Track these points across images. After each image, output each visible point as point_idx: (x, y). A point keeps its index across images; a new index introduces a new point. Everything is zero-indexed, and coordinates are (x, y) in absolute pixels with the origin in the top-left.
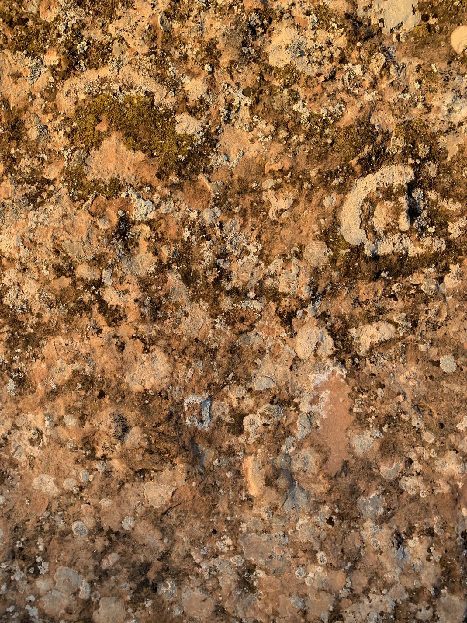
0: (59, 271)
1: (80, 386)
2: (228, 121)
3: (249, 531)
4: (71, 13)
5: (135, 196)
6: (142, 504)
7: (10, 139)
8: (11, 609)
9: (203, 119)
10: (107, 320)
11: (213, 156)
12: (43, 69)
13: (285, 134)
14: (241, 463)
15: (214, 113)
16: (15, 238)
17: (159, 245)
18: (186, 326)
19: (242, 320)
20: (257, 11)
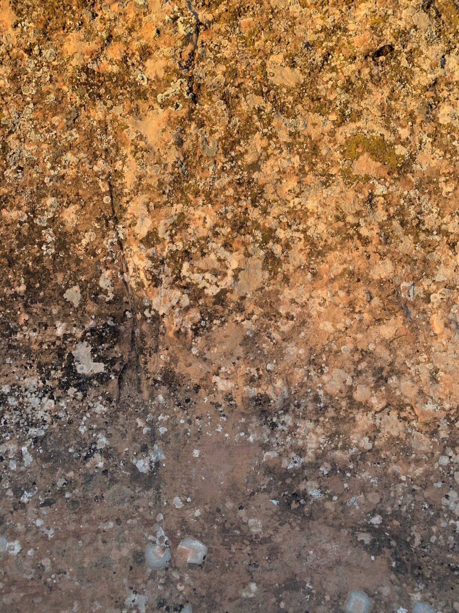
0: (338, 219)
1: (347, 276)
2: (420, 149)
3: (435, 351)
4: (343, 96)
5: (377, 183)
6: (379, 337)
7: (312, 154)
8: (309, 390)
9: (408, 148)
10: (362, 243)
11: (414, 165)
12: (328, 122)
13: (450, 156)
14: (429, 317)
15: (414, 145)
16: (316, 202)
17: (388, 207)
18: (401, 247)
19: (430, 246)
20: (432, 97)
